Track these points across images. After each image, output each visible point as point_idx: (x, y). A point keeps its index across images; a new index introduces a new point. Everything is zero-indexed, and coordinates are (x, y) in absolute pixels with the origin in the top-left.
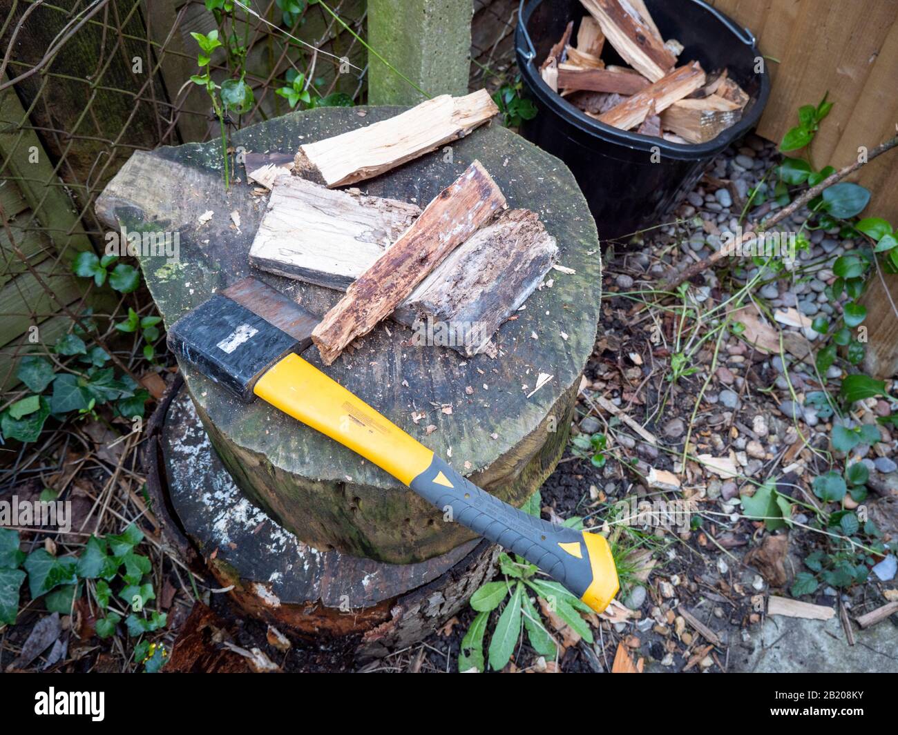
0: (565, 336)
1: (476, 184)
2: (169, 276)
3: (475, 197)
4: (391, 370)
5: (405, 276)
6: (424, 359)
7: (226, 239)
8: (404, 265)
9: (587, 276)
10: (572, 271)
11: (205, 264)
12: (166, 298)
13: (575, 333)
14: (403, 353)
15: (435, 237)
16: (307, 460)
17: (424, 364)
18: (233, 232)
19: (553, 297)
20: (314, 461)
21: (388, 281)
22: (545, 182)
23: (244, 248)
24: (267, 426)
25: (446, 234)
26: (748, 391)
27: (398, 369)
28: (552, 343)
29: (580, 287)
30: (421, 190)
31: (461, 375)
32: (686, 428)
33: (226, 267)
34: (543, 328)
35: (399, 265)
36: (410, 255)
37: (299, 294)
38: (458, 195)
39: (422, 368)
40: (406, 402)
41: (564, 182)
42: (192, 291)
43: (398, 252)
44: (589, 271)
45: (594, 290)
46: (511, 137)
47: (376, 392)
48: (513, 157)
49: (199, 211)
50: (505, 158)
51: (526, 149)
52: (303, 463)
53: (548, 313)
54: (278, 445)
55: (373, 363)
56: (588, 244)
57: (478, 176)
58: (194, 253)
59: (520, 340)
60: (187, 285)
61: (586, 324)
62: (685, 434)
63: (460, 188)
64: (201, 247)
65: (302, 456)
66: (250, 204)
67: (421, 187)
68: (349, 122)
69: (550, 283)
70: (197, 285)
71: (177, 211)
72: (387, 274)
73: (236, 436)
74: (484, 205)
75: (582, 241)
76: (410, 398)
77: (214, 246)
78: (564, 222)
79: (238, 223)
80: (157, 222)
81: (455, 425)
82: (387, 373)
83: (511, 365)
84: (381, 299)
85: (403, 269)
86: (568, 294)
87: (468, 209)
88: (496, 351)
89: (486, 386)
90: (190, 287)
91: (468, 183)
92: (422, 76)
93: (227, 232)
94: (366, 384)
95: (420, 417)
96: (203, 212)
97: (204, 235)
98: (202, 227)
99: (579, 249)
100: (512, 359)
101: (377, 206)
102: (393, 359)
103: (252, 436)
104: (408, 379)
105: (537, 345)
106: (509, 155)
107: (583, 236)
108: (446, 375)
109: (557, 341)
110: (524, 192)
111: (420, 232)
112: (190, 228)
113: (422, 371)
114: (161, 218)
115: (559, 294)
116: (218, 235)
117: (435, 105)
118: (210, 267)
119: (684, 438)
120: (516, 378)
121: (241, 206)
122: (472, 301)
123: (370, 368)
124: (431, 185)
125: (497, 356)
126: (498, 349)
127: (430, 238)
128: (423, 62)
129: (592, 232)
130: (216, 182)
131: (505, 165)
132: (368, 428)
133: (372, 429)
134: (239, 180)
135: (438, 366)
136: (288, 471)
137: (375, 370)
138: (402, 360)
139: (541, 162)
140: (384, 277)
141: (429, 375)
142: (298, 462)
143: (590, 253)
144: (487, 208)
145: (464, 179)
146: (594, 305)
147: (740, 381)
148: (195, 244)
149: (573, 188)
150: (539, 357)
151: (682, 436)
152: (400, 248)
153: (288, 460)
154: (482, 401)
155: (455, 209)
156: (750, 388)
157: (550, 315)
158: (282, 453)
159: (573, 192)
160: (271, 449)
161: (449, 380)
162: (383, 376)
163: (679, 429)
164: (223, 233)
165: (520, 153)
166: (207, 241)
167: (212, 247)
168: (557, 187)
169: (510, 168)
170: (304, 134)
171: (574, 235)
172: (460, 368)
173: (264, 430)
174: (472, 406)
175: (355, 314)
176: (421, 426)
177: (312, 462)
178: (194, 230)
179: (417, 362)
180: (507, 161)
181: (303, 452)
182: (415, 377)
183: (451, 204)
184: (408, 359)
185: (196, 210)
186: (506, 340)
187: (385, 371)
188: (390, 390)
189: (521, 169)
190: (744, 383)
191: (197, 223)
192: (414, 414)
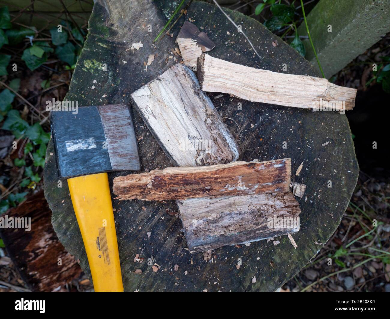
0: (254, 280)
1: (277, 172)
2: (91, 68)
3: (269, 179)
4: (149, 219)
5: (187, 191)
6: (171, 228)
7: (136, 68)
8: (191, 186)
9: (302, 255)
10: (295, 245)
11: (113, 76)
12: (78, 81)
13: (262, 283)
14: (164, 215)
15: (223, 185)
16: (68, 233)
17: (169, 230)
18: (143, 67)
19: (270, 252)
20: (71, 237)
21: (175, 187)
22: (336, 175)
23: (140, 82)
24: (65, 198)
25: (231, 186)
26: (362, 287)
27: (153, 223)
28: (243, 278)
29: (291, 258)
30: (262, 122)
31: (180, 254)
32: (315, 280)
33: (122, 86)
34: (247, 265)
35: (187, 184)
36: (199, 184)
37: (143, 134)
38: (258, 172)
39: (165, 233)
40: (140, 245)
41: (346, 184)
42: (93, 87)
43: (193, 178)
44: (306, 253)
45: (296, 267)
46: (345, 128)
47: (131, 226)
48: (333, 143)
49: (137, 39)
50: (328, 140)
51: (345, 144)
52: (65, 233)
53: (258, 259)
54: (62, 213)
55: (144, 209)
56: (321, 236)
57: (282, 169)
58: (112, 65)
59: (229, 262)
60: (95, 81)
61: (272, 283)
62: (313, 281)
63: (263, 168)
64: (120, 63)
65: (67, 229)
66: (165, 56)
67: (264, 120)
68: (263, 43)
69: (276, 243)
70: (99, 86)
71: (126, 30)
72: (177, 184)
73: (47, 191)
74: (271, 186)
75: (320, 230)
76: (145, 244)
77: (126, 68)
78: (321, 210)
79: (149, 64)
80: (110, 29)
81: (152, 280)
82: (146, 220)
83: (211, 272)
84: (164, 193)
85: (188, 187)
86: (281, 257)
87: (259, 182)
88: (209, 258)
89: (186, 273)
90: (95, 84)
91: (271, 169)
92: (342, 31)
93: (140, 64)
94: (131, 217)
95: (138, 260)
96: (138, 42)
97: (127, 56)
98: (130, 51)
99: (313, 234)
100: (214, 268)
101: (212, 132)
102: (156, 215)
103: (54, 197)
104: (153, 233)
105: (235, 272)
106: (332, 140)
107: (324, 229)
108: (173, 248)
109: (248, 279)
110: (317, 172)
111: (216, 176)
112: (123, 46)
113: (163, 234)
114: (114, 28)
115: (275, 253)
116: (134, 62)
117: (313, 83)
118: (114, 80)
119: (310, 282)
120: (206, 282)
121: (161, 53)
122: (212, 235)
123: (140, 209)
124: (270, 124)
125: (209, 260)
126: (212, 257)
127: (219, 182)
128: (349, 25)
129: (331, 230)
130: (160, 27)
131: (323, 145)
132: (100, 253)
133: (102, 254)
134: (172, 35)
135: (173, 239)
136: (55, 231)
137: (142, 212)
138: (160, 219)
139: (347, 160)
140: (174, 184)
141: (165, 239)
142: (63, 231)
143: (316, 243)
144: (272, 188)
145: (271, 165)
146: (288, 276)
147: (363, 280)
148: (118, 59)
149: (348, 193)
150: (230, 280)
151: (310, 280)
152: (195, 177)
153: (60, 225)
154: (177, 278)
155: (250, 178)
156: (364, 287)
157: (258, 261)
158: (60, 219)
159: (345, 195)
160: (57, 212)
161: (172, 252)
162: (142, 220)
163: (312, 277)
164: (137, 63)
165: (340, 143)
166: (125, 62)
167: (125, 68)
168: (339, 184)
169: (324, 149)
170: (231, 32)
171: (319, 222)
172: (184, 250)
173: (62, 199)
174: (170, 277)
175: (142, 190)
176: (136, 265)
177: (69, 237)
178: (125, 49)
179: (166, 227)
180: (327, 143)
181: (70, 228)
182: (158, 234)
183: (249, 173)
184: (163, 221)
185: (137, 37)
186: (221, 255)
187: (146, 218)
188: (139, 231)
189: (330, 155)
190: (363, 283)
191: (130, 46)
192: (138, 255)
